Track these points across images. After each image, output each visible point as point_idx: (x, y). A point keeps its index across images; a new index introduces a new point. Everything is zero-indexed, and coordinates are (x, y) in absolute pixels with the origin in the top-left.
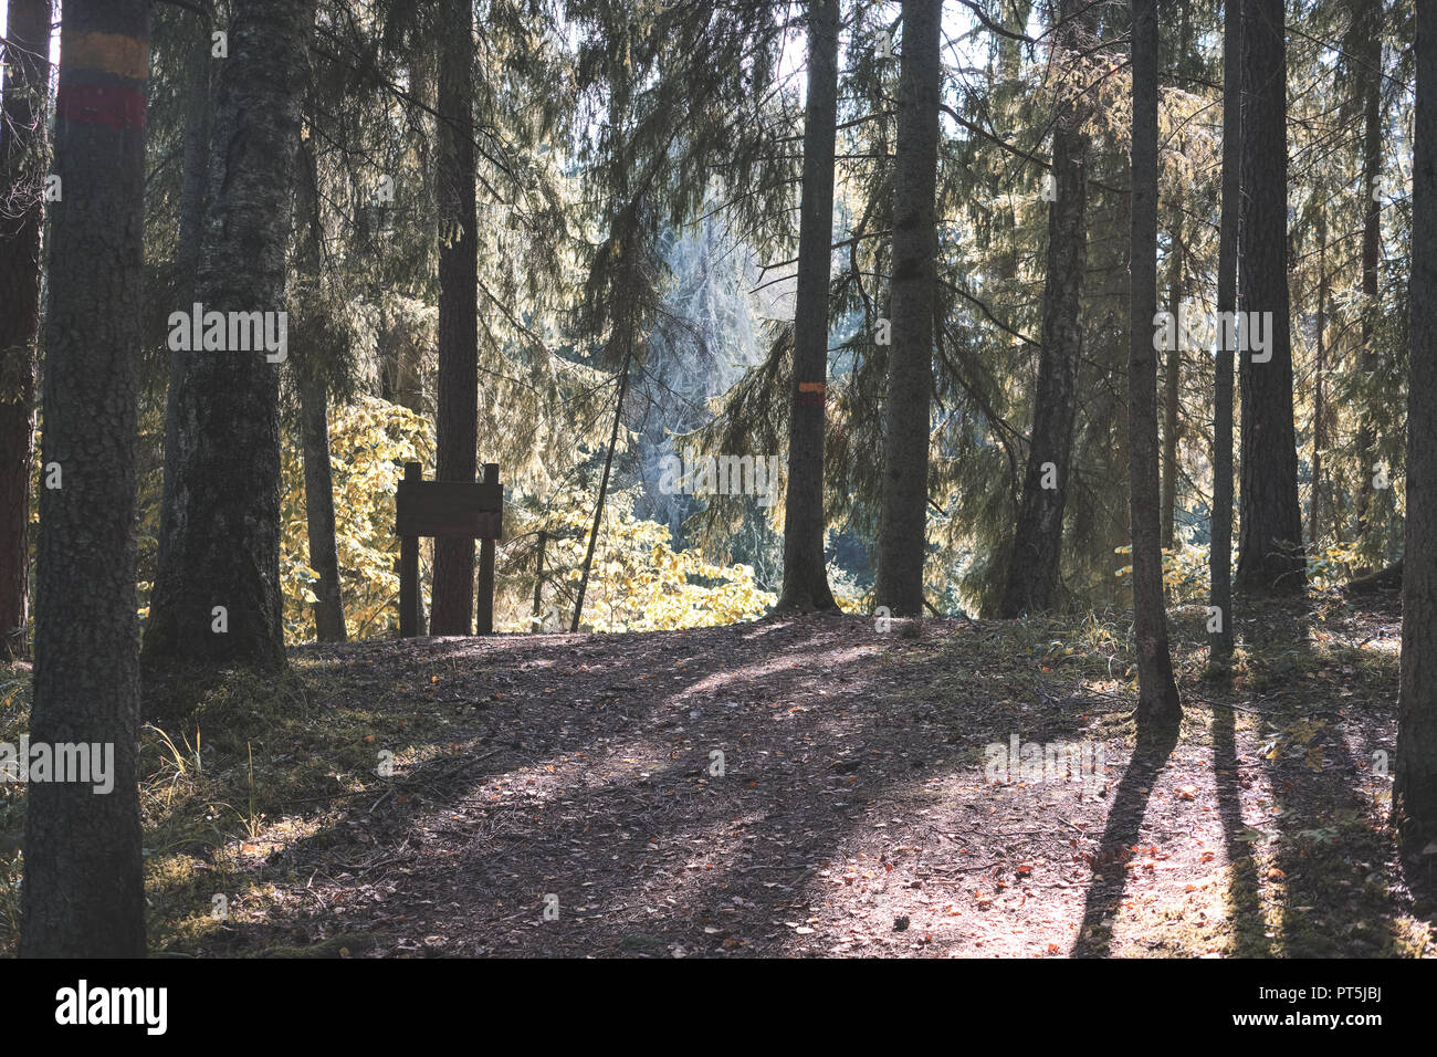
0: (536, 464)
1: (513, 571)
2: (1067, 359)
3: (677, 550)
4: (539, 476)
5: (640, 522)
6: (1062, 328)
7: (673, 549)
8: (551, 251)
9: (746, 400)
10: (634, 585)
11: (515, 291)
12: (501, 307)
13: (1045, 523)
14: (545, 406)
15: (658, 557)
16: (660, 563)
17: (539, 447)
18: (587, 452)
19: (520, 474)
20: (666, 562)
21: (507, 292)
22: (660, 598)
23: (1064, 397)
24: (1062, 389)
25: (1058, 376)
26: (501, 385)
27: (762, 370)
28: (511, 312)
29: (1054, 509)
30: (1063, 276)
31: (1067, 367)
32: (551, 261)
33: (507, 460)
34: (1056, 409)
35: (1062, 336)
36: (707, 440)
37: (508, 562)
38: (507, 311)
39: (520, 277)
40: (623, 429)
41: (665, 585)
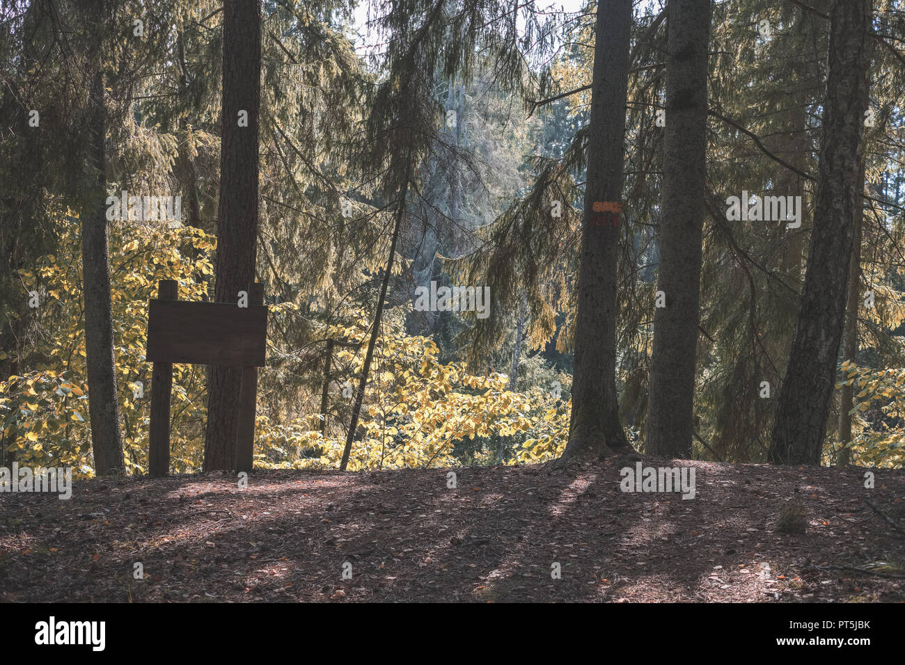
0: (327, 283)
1: (305, 370)
2: (848, 188)
3: (444, 362)
4: (331, 294)
5: (410, 338)
6: (842, 157)
7: (441, 362)
8: (343, 112)
9: (512, 228)
10: (405, 393)
11: (314, 147)
12: (303, 158)
13: (823, 354)
14: (335, 237)
15: (427, 370)
16: (428, 374)
17: (331, 270)
18: (369, 275)
19: (316, 291)
20: (434, 374)
21: (308, 146)
22: (428, 404)
23: (844, 228)
24: (842, 219)
25: (838, 206)
26: (300, 220)
27: (526, 201)
28: (311, 162)
29: (832, 339)
30: (843, 106)
31: (848, 196)
32: (343, 121)
33: (305, 279)
34: (835, 238)
35: (843, 166)
36: (475, 265)
37: (301, 364)
38: (308, 161)
39: (318, 135)
40: (398, 257)
41: (432, 392)
